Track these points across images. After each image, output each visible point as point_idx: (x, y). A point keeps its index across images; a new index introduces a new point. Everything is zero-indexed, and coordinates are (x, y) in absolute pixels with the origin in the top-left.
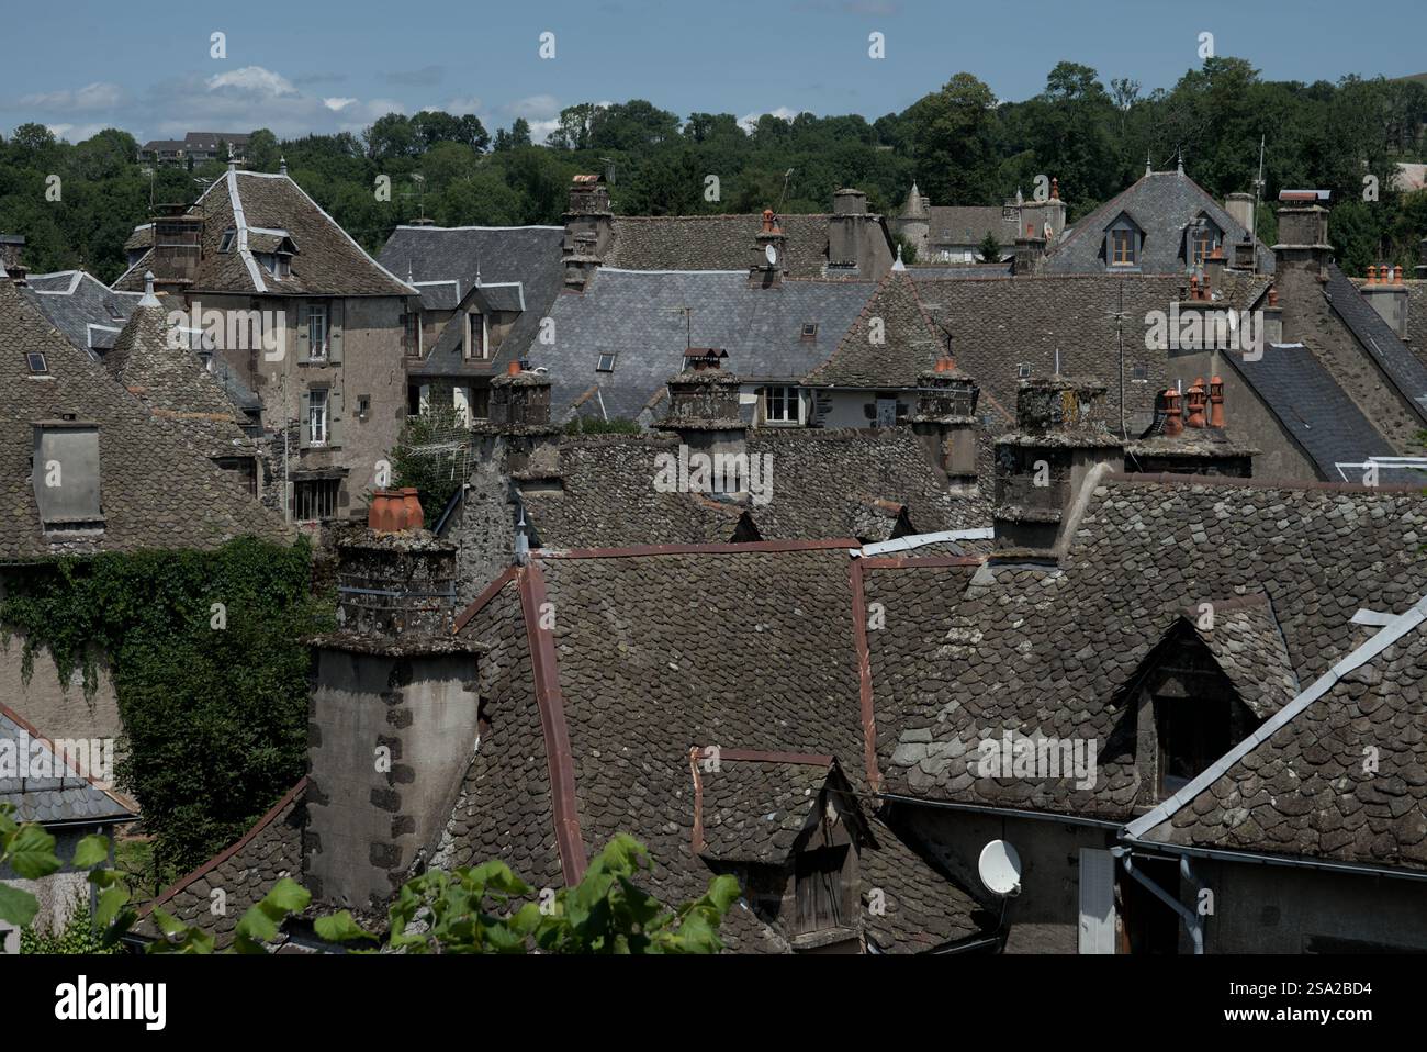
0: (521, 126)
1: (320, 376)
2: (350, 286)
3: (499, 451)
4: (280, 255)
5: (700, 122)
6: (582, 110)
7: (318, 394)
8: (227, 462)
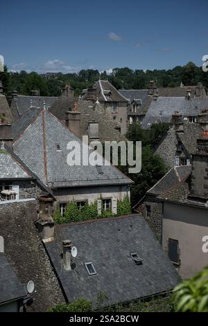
0: (105, 72)
1: (114, 115)
2: (119, 100)
3: (174, 126)
4: (108, 95)
5: (137, 71)
6: (116, 69)
7: (114, 118)
8: (117, 128)
